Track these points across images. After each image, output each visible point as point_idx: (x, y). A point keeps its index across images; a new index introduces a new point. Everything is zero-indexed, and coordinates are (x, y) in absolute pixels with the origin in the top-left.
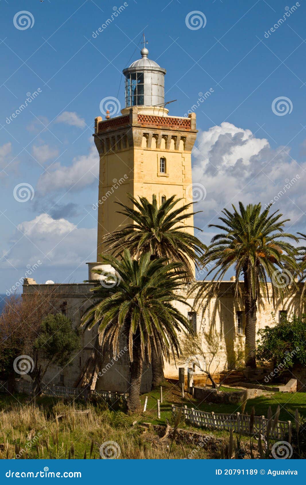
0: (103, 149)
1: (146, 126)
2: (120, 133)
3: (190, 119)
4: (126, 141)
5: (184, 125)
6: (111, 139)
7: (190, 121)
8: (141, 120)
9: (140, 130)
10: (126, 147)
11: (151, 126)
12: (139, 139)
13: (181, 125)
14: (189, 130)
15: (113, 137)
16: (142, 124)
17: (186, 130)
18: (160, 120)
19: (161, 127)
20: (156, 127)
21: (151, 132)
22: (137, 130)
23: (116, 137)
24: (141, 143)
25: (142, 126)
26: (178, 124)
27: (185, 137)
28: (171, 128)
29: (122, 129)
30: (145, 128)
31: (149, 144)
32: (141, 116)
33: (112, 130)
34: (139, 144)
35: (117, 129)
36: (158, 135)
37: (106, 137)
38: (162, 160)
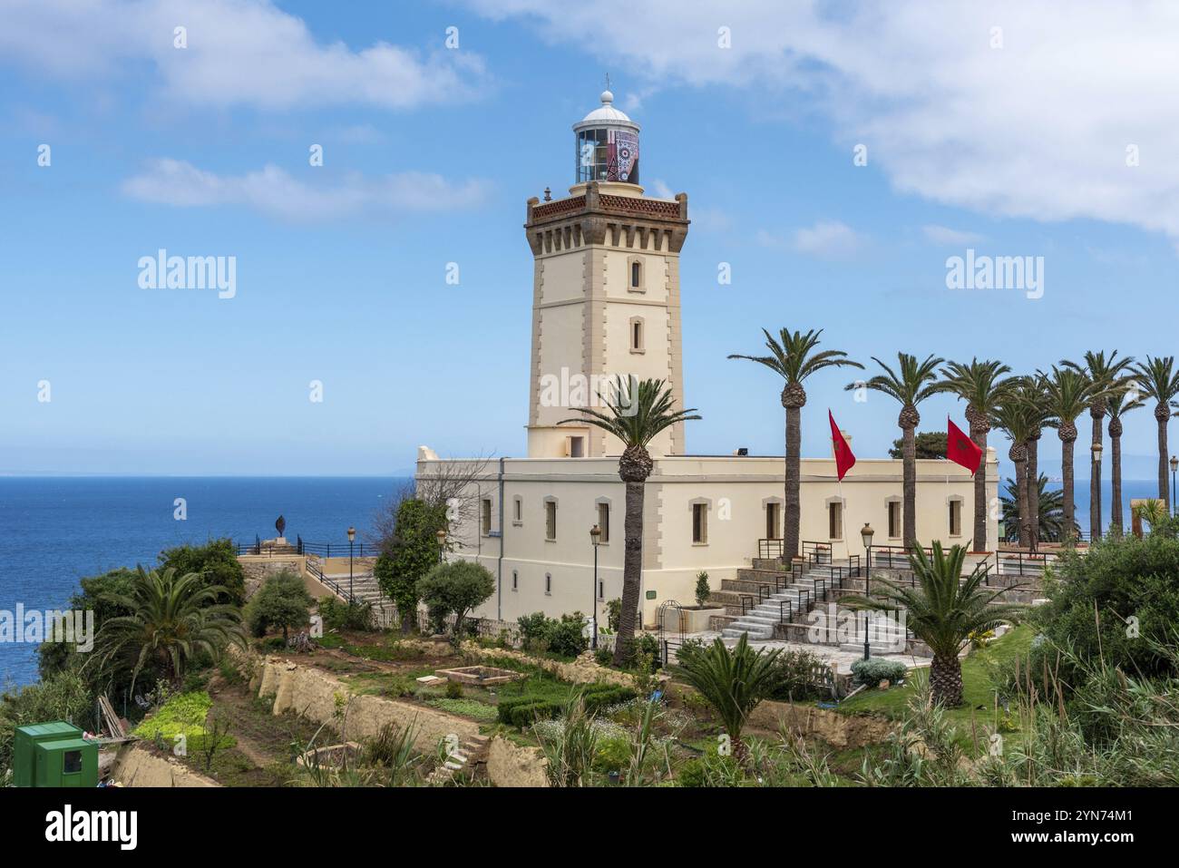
0: (540, 248)
1: (612, 212)
2: (571, 223)
3: (678, 202)
4: (579, 236)
5: (669, 212)
6: (554, 232)
7: (678, 205)
8: (604, 203)
9: (602, 219)
10: (579, 246)
11: (619, 213)
12: (600, 233)
13: (665, 211)
14: (678, 220)
15: (558, 230)
16: (606, 209)
17: (672, 220)
18: (632, 203)
19: (634, 215)
20: (628, 214)
21: (618, 222)
22: (598, 219)
23: (563, 229)
24: (603, 238)
25: (605, 212)
26: (660, 211)
27: (671, 231)
28: (650, 217)
29: (573, 217)
30: (609, 216)
31: (615, 241)
32: (604, 196)
33: (557, 218)
34: (600, 240)
35: (565, 216)
36: (629, 226)
37: (547, 229)
38: (636, 267)
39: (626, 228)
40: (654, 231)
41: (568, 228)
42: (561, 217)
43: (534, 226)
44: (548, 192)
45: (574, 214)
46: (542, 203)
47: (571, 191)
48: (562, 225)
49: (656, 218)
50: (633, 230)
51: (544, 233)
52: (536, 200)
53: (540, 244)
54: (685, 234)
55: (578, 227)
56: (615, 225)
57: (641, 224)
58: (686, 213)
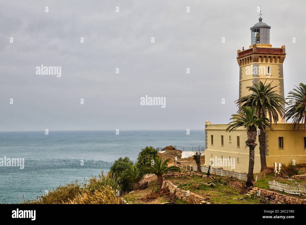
0: (241, 64)
1: (261, 53)
2: (249, 57)
3: (282, 48)
4: (251, 60)
5: (279, 51)
6: (244, 59)
7: (282, 49)
8: (258, 50)
9: (258, 55)
10: (251, 63)
11: (263, 53)
12: (257, 59)
13: (278, 51)
14: (282, 54)
15: (245, 59)
16: (259, 52)
17: (280, 53)
18: (267, 49)
19: (268, 53)
20: (266, 53)
21: (263, 55)
22: (256, 55)
24: (258, 60)
25: (258, 52)
26: (276, 51)
27: (280, 57)
28: (273, 53)
29: (249, 55)
31: (262, 61)
32: (258, 48)
33: (245, 55)
34: (257, 61)
35: (247, 55)
36: (266, 56)
37: (243, 58)
39: (265, 57)
40: (274, 57)
41: (248, 58)
42: (246, 55)
43: (239, 58)
44: (243, 48)
45: (250, 54)
46: (242, 51)
47: (250, 47)
49: (275, 53)
50: (267, 57)
51: (242, 60)
52: (240, 50)
53: (241, 63)
54: (285, 58)
55: (251, 57)
56: (262, 56)
57: (270, 55)
58: (285, 51)
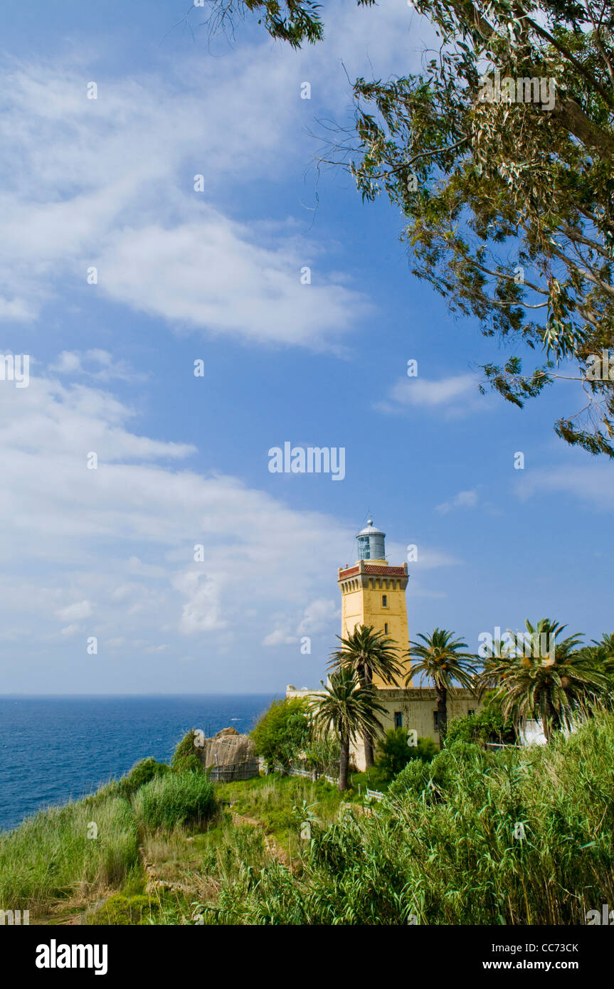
1: (372, 573)
3: (404, 567)
5: (399, 572)
8: (367, 569)
10: (358, 588)
11: (375, 573)
12: (366, 583)
14: (404, 575)
15: (350, 582)
16: (368, 572)
17: (401, 575)
18: (383, 569)
19: (382, 574)
20: (379, 574)
22: (365, 576)
26: (395, 571)
27: (401, 580)
28: (390, 574)
30: (370, 575)
32: (367, 566)
33: (349, 577)
35: (352, 576)
37: (346, 582)
38: (384, 597)
39: (379, 580)
40: (392, 581)
41: (353, 581)
43: (341, 581)
44: (347, 565)
46: (345, 570)
48: (351, 580)
49: (393, 575)
50: (382, 581)
51: (344, 584)
52: (342, 569)
54: (408, 581)
55: (357, 581)
56: (373, 579)
57: (385, 578)
58: (407, 572)
